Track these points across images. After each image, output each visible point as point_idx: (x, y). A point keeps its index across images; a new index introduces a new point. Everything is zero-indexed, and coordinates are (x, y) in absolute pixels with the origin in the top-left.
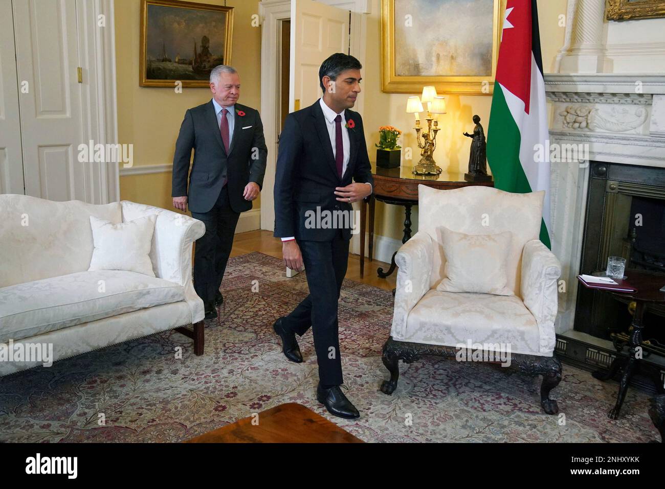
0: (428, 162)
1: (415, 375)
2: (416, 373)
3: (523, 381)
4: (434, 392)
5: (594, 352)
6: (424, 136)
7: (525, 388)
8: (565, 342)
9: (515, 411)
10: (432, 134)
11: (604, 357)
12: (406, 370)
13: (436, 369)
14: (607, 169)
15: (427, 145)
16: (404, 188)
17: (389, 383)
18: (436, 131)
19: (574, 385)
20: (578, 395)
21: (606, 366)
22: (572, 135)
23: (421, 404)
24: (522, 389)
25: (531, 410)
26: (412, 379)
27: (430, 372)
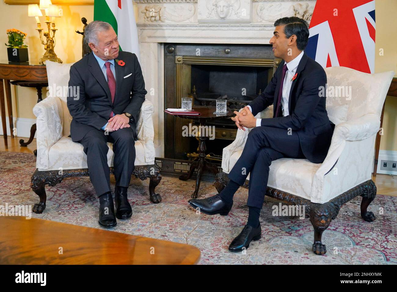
0: (51, 55)
1: (59, 198)
2: (60, 197)
3: (137, 189)
4: (75, 206)
5: (179, 164)
6: (45, 35)
7: (139, 193)
8: (160, 161)
9: (134, 206)
10: (51, 34)
11: (185, 166)
12: (51, 197)
13: (74, 192)
14: (174, 49)
15: (49, 42)
16: (34, 72)
17: (39, 205)
18: (54, 31)
19: (169, 186)
20: (172, 190)
21: (187, 172)
22: (151, 26)
23: (67, 214)
24: (137, 194)
25: (144, 203)
26: (57, 201)
27: (70, 195)
